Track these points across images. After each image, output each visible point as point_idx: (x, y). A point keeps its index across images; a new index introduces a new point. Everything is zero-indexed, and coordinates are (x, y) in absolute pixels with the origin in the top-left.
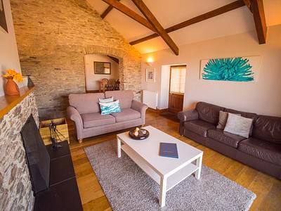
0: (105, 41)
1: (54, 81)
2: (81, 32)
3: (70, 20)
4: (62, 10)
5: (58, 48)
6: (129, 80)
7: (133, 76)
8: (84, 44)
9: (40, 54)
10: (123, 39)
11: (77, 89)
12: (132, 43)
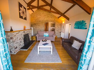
0: (50, 18)
1: (38, 28)
2: (44, 17)
3: (42, 15)
4: (41, 13)
5: (39, 21)
6: (57, 29)
7: (58, 28)
8: (45, 20)
9: (36, 23)
10: (56, 17)
11: (42, 30)
12: (58, 18)
